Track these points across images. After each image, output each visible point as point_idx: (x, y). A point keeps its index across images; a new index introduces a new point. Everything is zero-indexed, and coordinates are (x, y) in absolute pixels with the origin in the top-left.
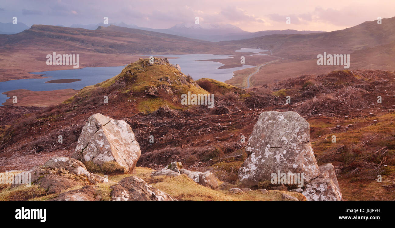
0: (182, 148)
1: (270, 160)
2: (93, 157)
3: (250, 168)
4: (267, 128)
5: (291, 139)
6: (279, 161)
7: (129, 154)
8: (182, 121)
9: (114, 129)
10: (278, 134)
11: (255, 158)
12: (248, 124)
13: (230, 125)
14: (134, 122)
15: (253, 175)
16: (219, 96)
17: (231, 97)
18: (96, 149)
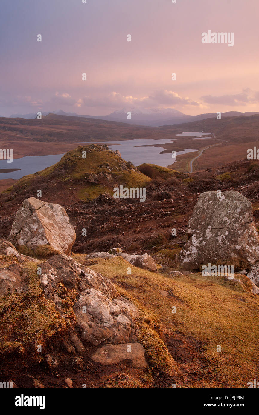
0: (124, 235)
1: (212, 242)
2: (27, 242)
3: (191, 251)
4: (208, 209)
5: (233, 220)
6: (221, 243)
7: (63, 238)
8: (123, 207)
9: (49, 213)
10: (219, 215)
11: (196, 240)
12: (191, 209)
13: (173, 211)
14: (75, 210)
15: (194, 258)
16: (161, 182)
17: (173, 182)
18: (30, 233)
